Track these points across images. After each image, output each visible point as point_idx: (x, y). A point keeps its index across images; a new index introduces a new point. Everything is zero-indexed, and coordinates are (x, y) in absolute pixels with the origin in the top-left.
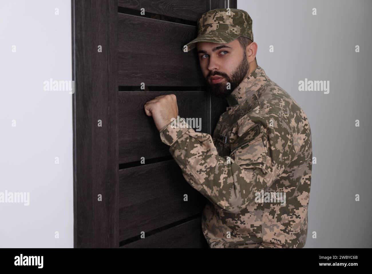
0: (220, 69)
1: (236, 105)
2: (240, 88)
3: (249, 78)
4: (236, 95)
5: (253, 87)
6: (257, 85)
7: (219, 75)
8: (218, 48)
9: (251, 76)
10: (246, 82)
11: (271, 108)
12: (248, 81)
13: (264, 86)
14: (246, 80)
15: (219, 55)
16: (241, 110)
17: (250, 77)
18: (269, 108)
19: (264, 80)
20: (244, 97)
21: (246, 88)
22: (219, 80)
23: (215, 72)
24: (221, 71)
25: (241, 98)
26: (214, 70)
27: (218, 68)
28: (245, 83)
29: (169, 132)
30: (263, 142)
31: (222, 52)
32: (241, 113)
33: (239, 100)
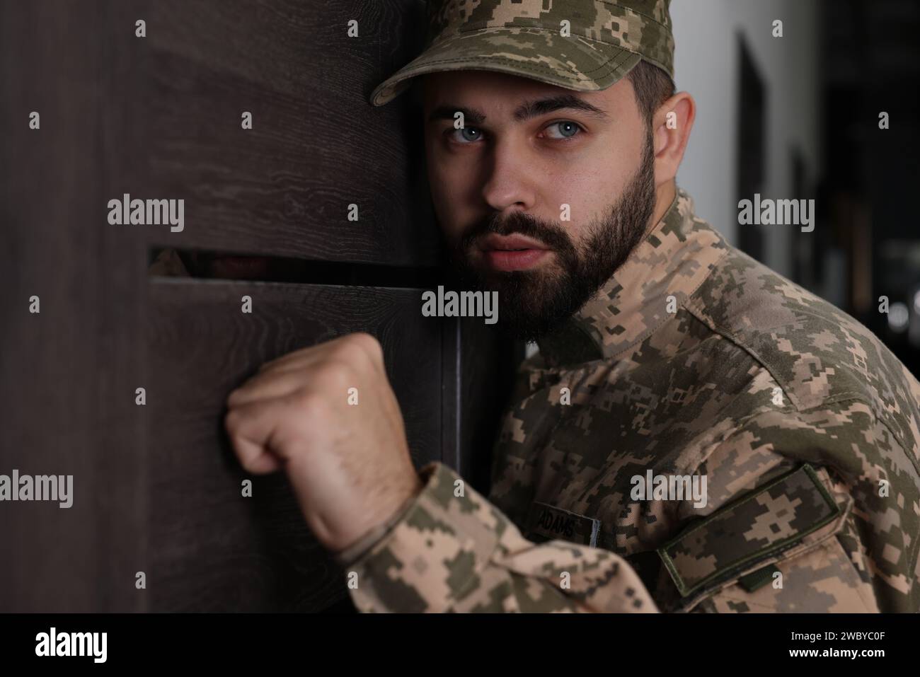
0: (536, 205)
1: (591, 363)
2: (619, 288)
3: (655, 242)
4: (595, 317)
5: (678, 276)
6: (692, 268)
7: (532, 235)
8: (541, 107)
9: (665, 231)
10: (644, 260)
11: (830, 371)
12: (652, 254)
13: (726, 270)
14: (644, 249)
15: (537, 137)
16: (633, 386)
17: (660, 236)
18: (823, 376)
19: (715, 245)
20: (635, 327)
21: (644, 286)
22: (529, 256)
23: (512, 216)
24: (540, 214)
25: (619, 330)
26: (512, 209)
27: (529, 199)
28: (640, 264)
29: (399, 565)
30: (850, 557)
31: (552, 125)
32: (633, 402)
33: (611, 340)
